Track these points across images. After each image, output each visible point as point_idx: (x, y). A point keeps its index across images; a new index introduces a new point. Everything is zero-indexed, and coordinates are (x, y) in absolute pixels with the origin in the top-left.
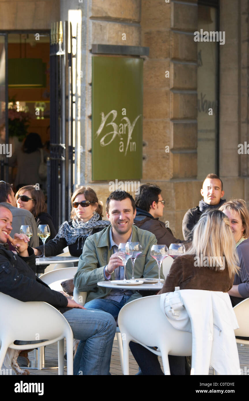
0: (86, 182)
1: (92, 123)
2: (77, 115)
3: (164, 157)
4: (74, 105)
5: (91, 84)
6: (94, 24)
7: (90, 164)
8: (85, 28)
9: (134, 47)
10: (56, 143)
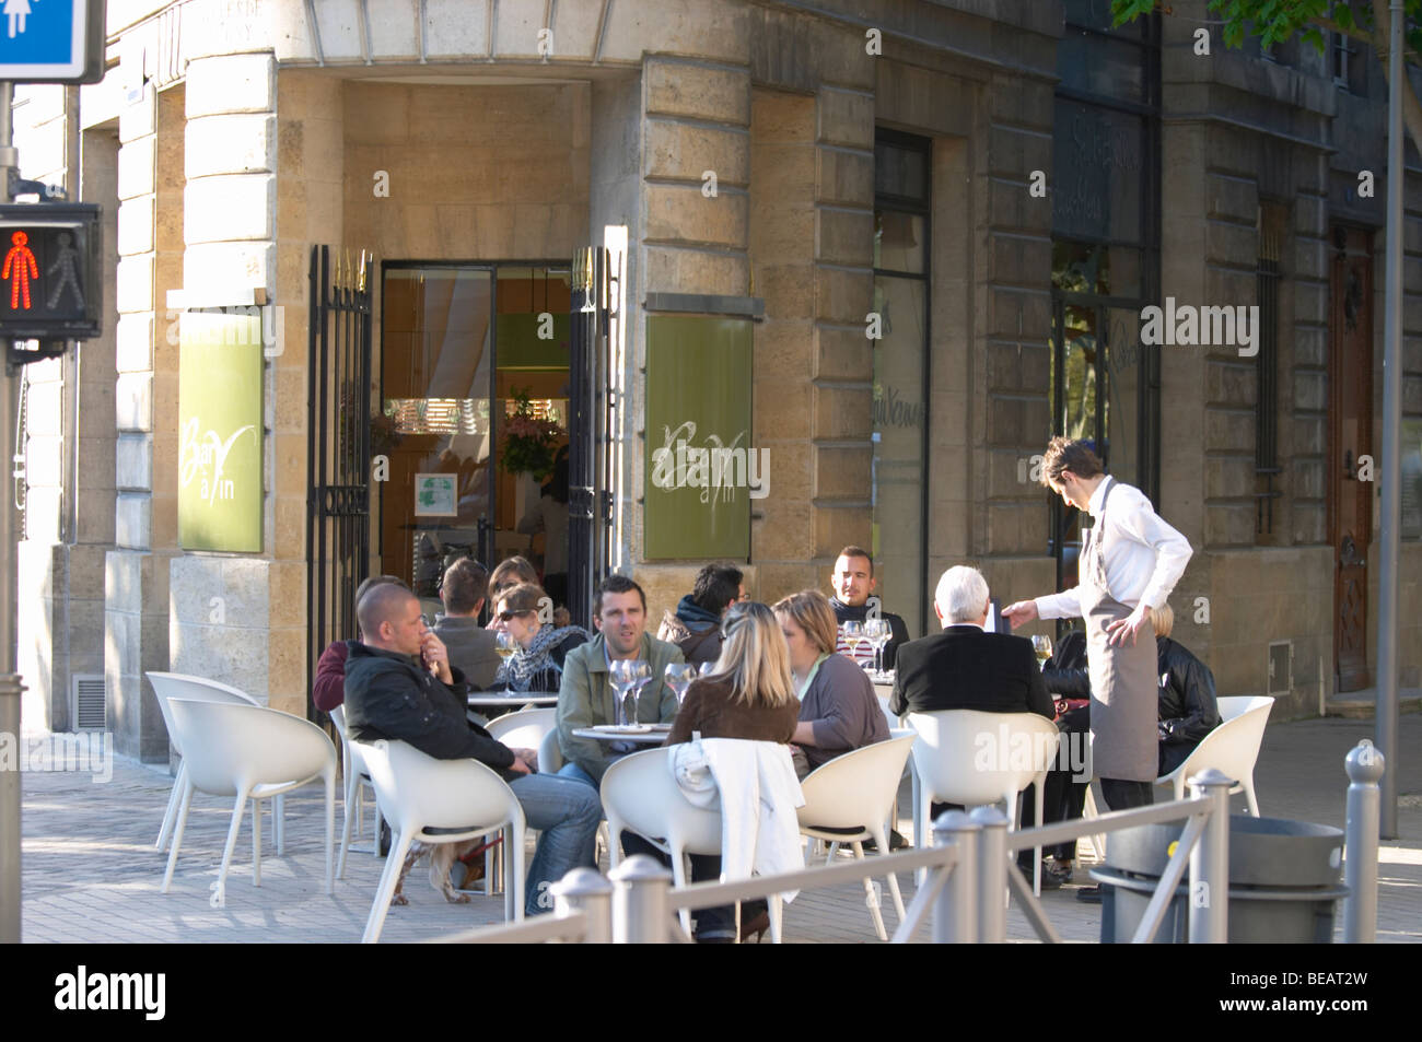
0: (633, 562)
1: (645, 445)
2: (617, 431)
3: (799, 516)
4: (613, 409)
5: (644, 371)
6: (650, 253)
7: (641, 527)
8: (633, 261)
9: (734, 298)
10: (578, 484)
